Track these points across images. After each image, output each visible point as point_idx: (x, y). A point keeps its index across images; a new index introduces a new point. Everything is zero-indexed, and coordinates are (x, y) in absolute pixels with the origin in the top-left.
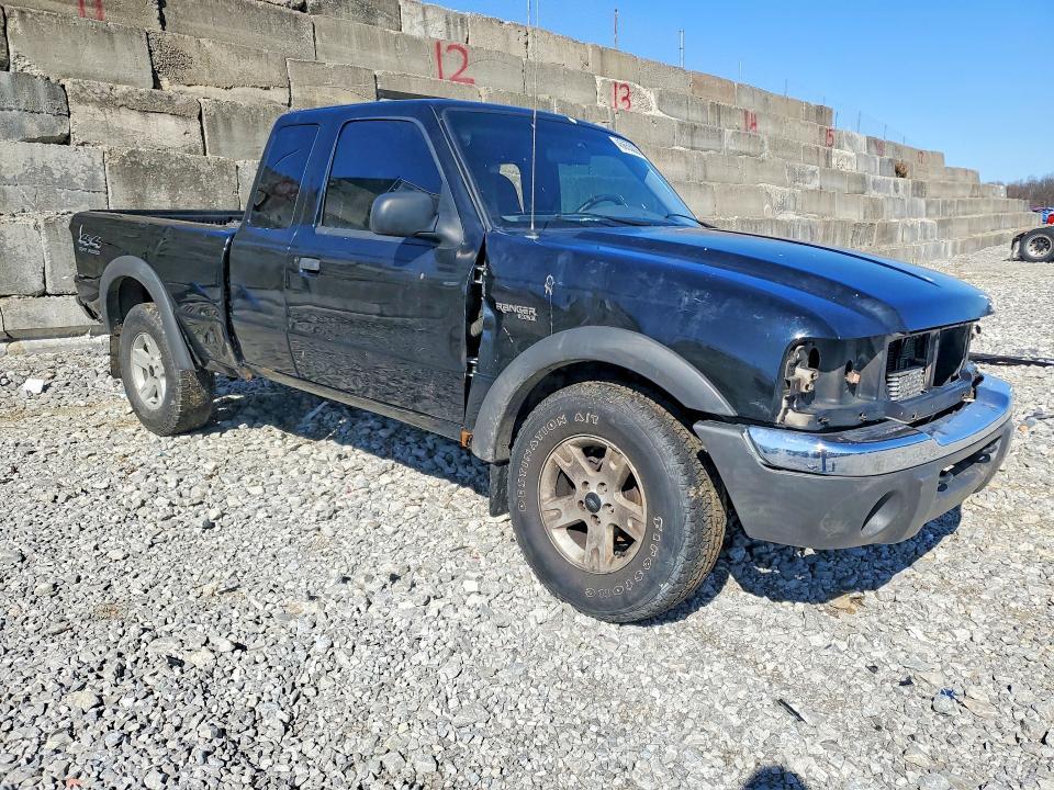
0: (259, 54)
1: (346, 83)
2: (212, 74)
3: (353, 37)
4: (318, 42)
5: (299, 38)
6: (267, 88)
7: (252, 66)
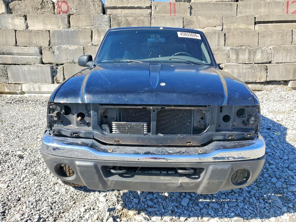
0: (214, 17)
1: (243, 21)
2: (199, 25)
3: (252, 6)
4: (238, 10)
5: (231, 10)
6: (215, 27)
7: (212, 21)
